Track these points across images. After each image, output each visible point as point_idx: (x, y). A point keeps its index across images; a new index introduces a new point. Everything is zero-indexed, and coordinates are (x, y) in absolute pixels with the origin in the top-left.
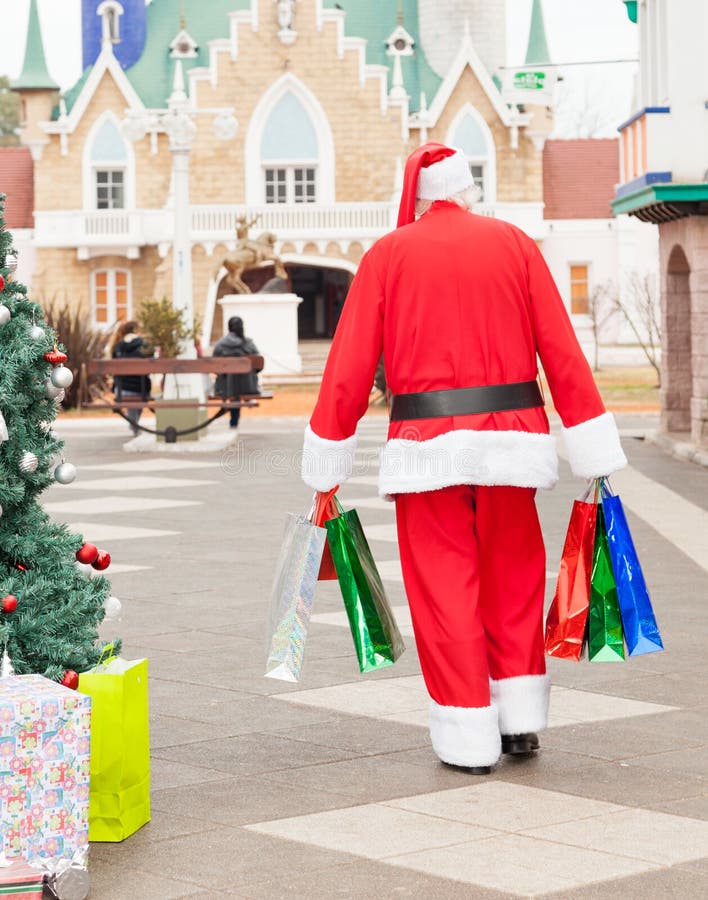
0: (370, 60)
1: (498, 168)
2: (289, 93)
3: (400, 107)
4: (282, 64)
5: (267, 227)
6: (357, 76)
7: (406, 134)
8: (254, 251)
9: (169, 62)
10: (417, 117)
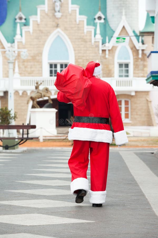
0: (88, 24)
1: (134, 64)
2: (58, 36)
3: (99, 42)
4: (56, 25)
5: (46, 85)
6: (84, 30)
7: (101, 52)
8: (41, 94)
9: (15, 24)
10: (105, 46)
